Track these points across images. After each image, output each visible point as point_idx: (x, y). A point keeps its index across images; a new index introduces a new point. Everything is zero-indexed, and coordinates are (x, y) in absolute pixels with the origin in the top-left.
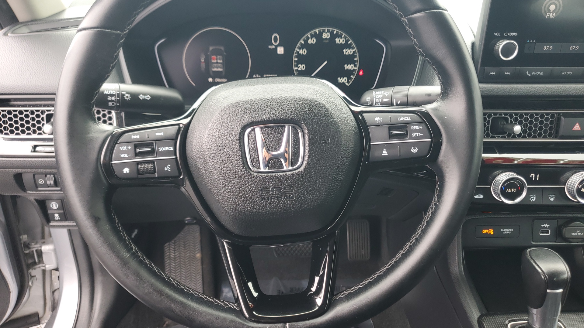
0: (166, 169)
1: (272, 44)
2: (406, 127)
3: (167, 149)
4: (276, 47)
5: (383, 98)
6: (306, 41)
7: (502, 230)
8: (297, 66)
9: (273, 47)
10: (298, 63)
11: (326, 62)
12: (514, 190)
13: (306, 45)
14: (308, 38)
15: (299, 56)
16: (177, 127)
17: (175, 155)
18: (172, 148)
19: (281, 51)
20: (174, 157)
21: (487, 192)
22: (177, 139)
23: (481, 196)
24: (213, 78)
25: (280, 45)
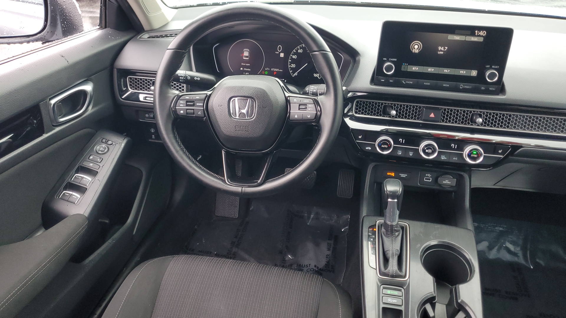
0: (199, 113)
1: (278, 51)
2: (306, 105)
3: (200, 104)
4: (280, 53)
5: (313, 90)
6: (297, 51)
7: (400, 174)
8: (290, 65)
9: (278, 53)
10: (291, 63)
11: (307, 64)
12: (386, 146)
13: (297, 53)
14: (298, 49)
15: (292, 59)
16: (206, 95)
17: (204, 107)
18: (202, 104)
19: (282, 55)
20: (203, 108)
21: (373, 146)
22: (205, 100)
23: (370, 148)
24: (243, 68)
25: (281, 52)
